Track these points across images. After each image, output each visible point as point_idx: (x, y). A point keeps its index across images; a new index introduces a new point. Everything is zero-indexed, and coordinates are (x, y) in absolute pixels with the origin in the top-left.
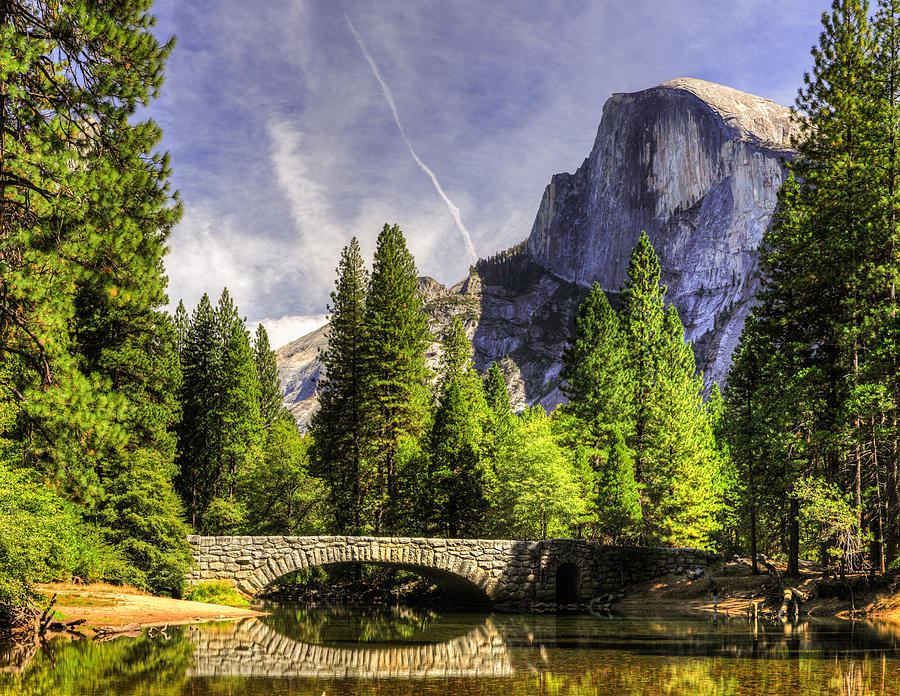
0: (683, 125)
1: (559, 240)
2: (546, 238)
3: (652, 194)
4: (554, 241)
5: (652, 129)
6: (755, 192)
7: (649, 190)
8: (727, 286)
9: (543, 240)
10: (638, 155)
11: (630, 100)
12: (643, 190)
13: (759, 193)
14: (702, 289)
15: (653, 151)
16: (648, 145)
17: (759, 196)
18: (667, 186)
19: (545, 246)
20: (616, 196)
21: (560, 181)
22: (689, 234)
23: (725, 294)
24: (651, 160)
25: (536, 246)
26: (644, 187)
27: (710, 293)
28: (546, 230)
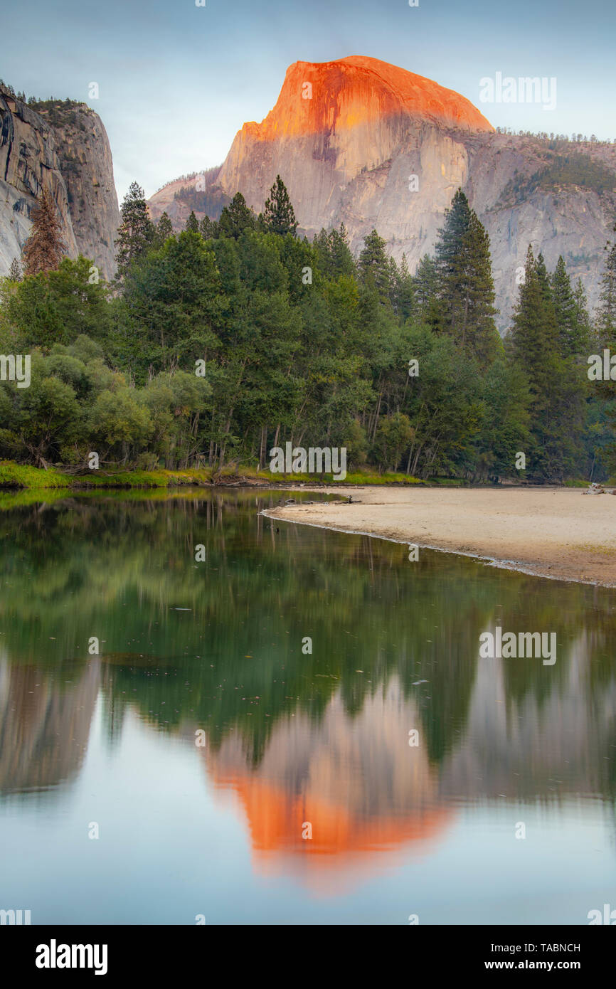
0: (366, 99)
1: (248, 178)
2: (236, 175)
3: (333, 150)
4: (243, 178)
5: (336, 97)
6: (443, 168)
7: (331, 147)
8: (414, 238)
9: (233, 176)
10: (322, 116)
11: (313, 69)
12: (326, 145)
13: (446, 169)
14: (394, 239)
15: (336, 115)
16: (332, 109)
17: (446, 172)
18: (347, 145)
19: (235, 182)
20: (300, 147)
21: (248, 127)
22: (374, 190)
23: (414, 245)
24: (334, 122)
25: (227, 181)
26: (327, 144)
27: (400, 242)
28: (237, 168)
